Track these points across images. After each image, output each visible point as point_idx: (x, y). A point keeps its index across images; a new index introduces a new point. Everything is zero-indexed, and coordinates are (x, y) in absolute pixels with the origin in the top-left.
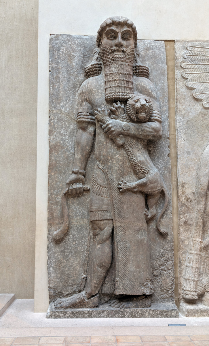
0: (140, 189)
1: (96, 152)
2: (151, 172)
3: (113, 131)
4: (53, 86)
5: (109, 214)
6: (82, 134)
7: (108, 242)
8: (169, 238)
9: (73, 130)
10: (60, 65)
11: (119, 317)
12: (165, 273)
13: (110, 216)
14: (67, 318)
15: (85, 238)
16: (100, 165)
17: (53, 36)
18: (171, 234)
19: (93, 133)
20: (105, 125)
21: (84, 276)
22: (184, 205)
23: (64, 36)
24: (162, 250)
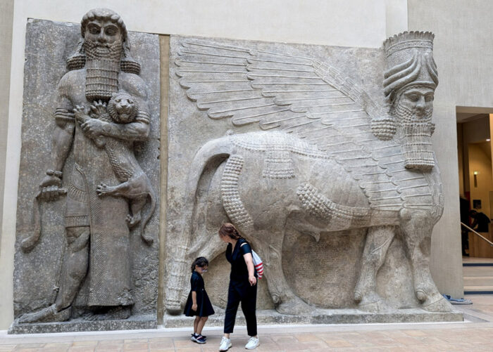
0: (122, 194)
1: (75, 152)
2: (135, 175)
3: (92, 131)
4: (29, 77)
5: (85, 220)
6: (59, 132)
7: (84, 250)
8: (154, 245)
9: (50, 126)
10: (39, 54)
11: (91, 330)
12: (148, 283)
13: (87, 222)
14: (32, 333)
15: (59, 246)
16: (79, 166)
17: (31, 21)
18: (157, 242)
19: (71, 132)
20: (83, 124)
21: (56, 287)
22: (172, 210)
23: (44, 22)
24: (146, 259)
